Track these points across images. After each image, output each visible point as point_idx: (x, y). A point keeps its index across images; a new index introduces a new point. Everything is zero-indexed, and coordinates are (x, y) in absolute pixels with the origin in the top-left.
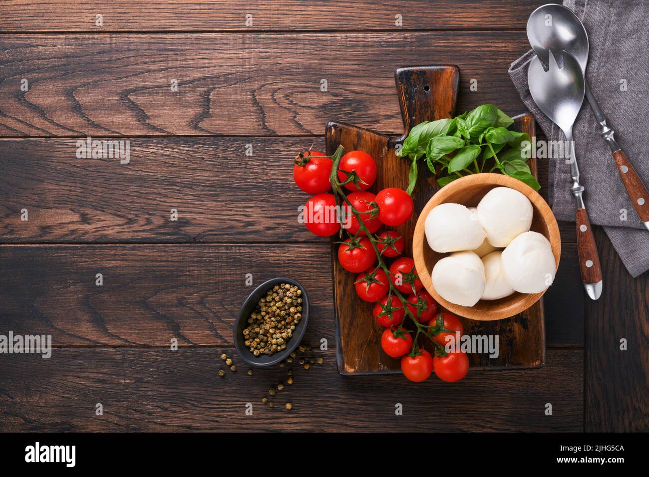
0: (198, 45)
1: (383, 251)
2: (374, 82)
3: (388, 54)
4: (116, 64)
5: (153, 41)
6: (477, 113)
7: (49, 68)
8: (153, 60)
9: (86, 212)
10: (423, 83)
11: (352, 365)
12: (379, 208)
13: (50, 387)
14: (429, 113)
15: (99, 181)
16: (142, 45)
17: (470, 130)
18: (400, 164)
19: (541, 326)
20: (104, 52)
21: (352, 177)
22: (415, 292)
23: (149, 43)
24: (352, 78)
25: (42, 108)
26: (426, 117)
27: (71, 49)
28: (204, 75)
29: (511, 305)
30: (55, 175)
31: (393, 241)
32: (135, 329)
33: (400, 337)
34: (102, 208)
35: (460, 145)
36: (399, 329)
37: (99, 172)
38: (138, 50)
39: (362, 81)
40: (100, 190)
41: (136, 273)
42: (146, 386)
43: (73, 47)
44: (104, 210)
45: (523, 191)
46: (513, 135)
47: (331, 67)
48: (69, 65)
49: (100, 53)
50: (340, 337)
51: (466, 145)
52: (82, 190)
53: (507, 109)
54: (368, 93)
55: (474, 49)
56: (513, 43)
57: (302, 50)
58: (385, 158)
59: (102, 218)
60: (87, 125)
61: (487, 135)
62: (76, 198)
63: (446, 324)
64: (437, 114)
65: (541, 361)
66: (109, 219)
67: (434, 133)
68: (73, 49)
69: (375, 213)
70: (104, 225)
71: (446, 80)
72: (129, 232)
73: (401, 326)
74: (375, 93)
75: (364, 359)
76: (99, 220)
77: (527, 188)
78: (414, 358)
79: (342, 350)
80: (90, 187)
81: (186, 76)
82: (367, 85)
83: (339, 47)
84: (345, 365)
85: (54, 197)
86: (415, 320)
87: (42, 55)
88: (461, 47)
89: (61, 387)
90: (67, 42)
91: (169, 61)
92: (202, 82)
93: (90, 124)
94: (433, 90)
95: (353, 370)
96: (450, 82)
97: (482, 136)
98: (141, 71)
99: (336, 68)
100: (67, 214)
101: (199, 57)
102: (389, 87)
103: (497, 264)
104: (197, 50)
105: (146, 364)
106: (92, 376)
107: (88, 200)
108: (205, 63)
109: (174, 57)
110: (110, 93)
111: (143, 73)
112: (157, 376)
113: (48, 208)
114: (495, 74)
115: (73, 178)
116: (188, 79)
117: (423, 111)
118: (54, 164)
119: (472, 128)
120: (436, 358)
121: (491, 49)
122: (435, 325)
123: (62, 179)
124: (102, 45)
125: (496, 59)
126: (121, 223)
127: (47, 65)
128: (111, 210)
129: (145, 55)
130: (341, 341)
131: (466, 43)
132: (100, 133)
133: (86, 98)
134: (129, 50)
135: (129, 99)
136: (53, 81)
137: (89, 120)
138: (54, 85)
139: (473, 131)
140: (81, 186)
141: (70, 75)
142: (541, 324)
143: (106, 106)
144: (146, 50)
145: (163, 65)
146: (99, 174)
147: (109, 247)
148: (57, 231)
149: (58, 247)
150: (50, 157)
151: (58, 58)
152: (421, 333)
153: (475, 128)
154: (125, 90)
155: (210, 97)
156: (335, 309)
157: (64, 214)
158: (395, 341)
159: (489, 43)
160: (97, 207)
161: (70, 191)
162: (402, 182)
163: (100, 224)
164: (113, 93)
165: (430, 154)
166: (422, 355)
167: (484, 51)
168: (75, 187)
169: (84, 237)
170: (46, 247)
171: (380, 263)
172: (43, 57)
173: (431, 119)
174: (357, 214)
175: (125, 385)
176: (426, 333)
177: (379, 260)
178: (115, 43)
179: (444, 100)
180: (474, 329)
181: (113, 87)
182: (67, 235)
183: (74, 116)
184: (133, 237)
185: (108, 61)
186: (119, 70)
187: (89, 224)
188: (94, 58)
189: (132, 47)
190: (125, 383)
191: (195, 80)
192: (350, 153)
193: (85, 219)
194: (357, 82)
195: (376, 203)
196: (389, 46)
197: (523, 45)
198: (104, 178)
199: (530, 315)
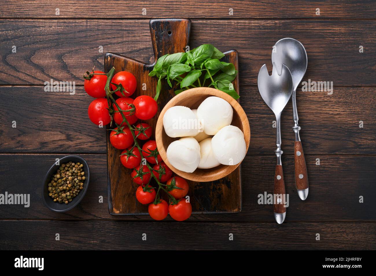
0: (142, 27)
1: (137, 136)
2: (255, 52)
3: (264, 34)
4: (90, 39)
5: (113, 24)
6: (200, 49)
7: (46, 41)
8: (113, 36)
9: (70, 133)
10: (167, 29)
11: (118, 209)
12: (135, 108)
13: (45, 245)
14: (170, 49)
15: (78, 114)
16: (107, 27)
17: (195, 60)
18: (152, 81)
19: (239, 186)
20: (82, 31)
21: (119, 88)
22: (157, 162)
23: (111, 25)
24: (241, 49)
25: (42, 67)
26: (168, 51)
27: (61, 29)
28: (146, 46)
29: (217, 172)
30: (50, 109)
31: (144, 129)
32: (101, 208)
33: (148, 191)
34: (80, 131)
35: (188, 69)
36: (147, 186)
37: (78, 108)
38: (104, 30)
39: (248, 51)
40: (79, 119)
41: (101, 173)
42: (107, 245)
43: (62, 28)
44: (82, 132)
45: (226, 99)
46: (223, 64)
47: (228, 42)
48: (60, 39)
49: (79, 32)
50: (111, 191)
51: (192, 69)
52: (67, 119)
53: (341, 69)
54: (251, 58)
55: (319, 31)
56: (345, 27)
57: (209, 31)
58: (142, 77)
59: (80, 137)
60: (71, 78)
61: (206, 64)
62: (63, 124)
63: (177, 183)
64: (175, 49)
65: (239, 209)
66: (85, 138)
67: (173, 62)
68: (62, 29)
69: (132, 111)
70: (81, 142)
71: (182, 28)
72: (97, 146)
73: (148, 184)
74: (256, 59)
75: (126, 205)
76: (78, 139)
77: (230, 97)
78: (156, 205)
79: (112, 199)
80: (72, 118)
81: (135, 47)
82: (251, 54)
83: (233, 29)
84: (114, 209)
85: (49, 124)
86: (157, 180)
87: (42, 33)
88: (311, 30)
89: (53, 245)
90: (59, 24)
91: (123, 37)
92: (145, 51)
93: (73, 77)
94: (174, 34)
95: (118, 212)
96: (185, 29)
97: (202, 64)
98: (106, 43)
99: (231, 42)
100: (58, 134)
101: (143, 35)
102: (265, 55)
103: (208, 146)
104: (142, 30)
105: (107, 231)
106: (72, 238)
107: (71, 125)
108: (147, 39)
109: (127, 35)
110: (86, 57)
111: (107, 45)
112: (114, 239)
113: (45, 131)
114: (333, 47)
115: (62, 112)
116: (136, 49)
117: (167, 47)
118: (49, 103)
119: (196, 59)
120: (170, 205)
121: (330, 31)
122: (170, 184)
123: (55, 112)
124: (81, 27)
125: (334, 38)
126: (91, 140)
127: (46, 39)
128: (86, 132)
129: (109, 33)
130: (111, 193)
131: (315, 27)
132: (80, 83)
133: (70, 61)
134: (98, 30)
135: (98, 61)
136: (49, 50)
137: (72, 75)
138: (50, 52)
139: (197, 61)
140: (67, 116)
141: (60, 45)
142: (239, 185)
143: (83, 66)
144: (109, 30)
145: (120, 40)
146: (78, 109)
147: (84, 156)
148: (51, 146)
149: (52, 155)
150: (47, 98)
151: (52, 35)
152: (161, 189)
153: (199, 59)
154: (96, 55)
155: (150, 61)
156: (108, 173)
157: (56, 134)
158: (144, 194)
159: (329, 27)
160: (77, 130)
161: (60, 120)
162: (152, 92)
163: (78, 141)
164: (88, 57)
165: (169, 74)
166: (161, 203)
167: (326, 32)
168: (63, 117)
169: (68, 149)
170: (44, 156)
171: (136, 143)
172: (43, 34)
173: (172, 53)
174: (122, 112)
175: (93, 244)
176: (164, 189)
177: (135, 142)
178: (90, 26)
179: (181, 41)
180: (196, 188)
181: (88, 53)
182: (58, 148)
183: (63, 72)
184: (99, 149)
185: (85, 37)
186: (91, 43)
187: (72, 141)
188: (76, 35)
189: (100, 28)
190: (94, 243)
191: (140, 49)
192: (119, 73)
193: (69, 138)
194: (245, 52)
195: (133, 105)
196: (265, 29)
197: (351, 29)
198: (82, 111)
199: (232, 179)
